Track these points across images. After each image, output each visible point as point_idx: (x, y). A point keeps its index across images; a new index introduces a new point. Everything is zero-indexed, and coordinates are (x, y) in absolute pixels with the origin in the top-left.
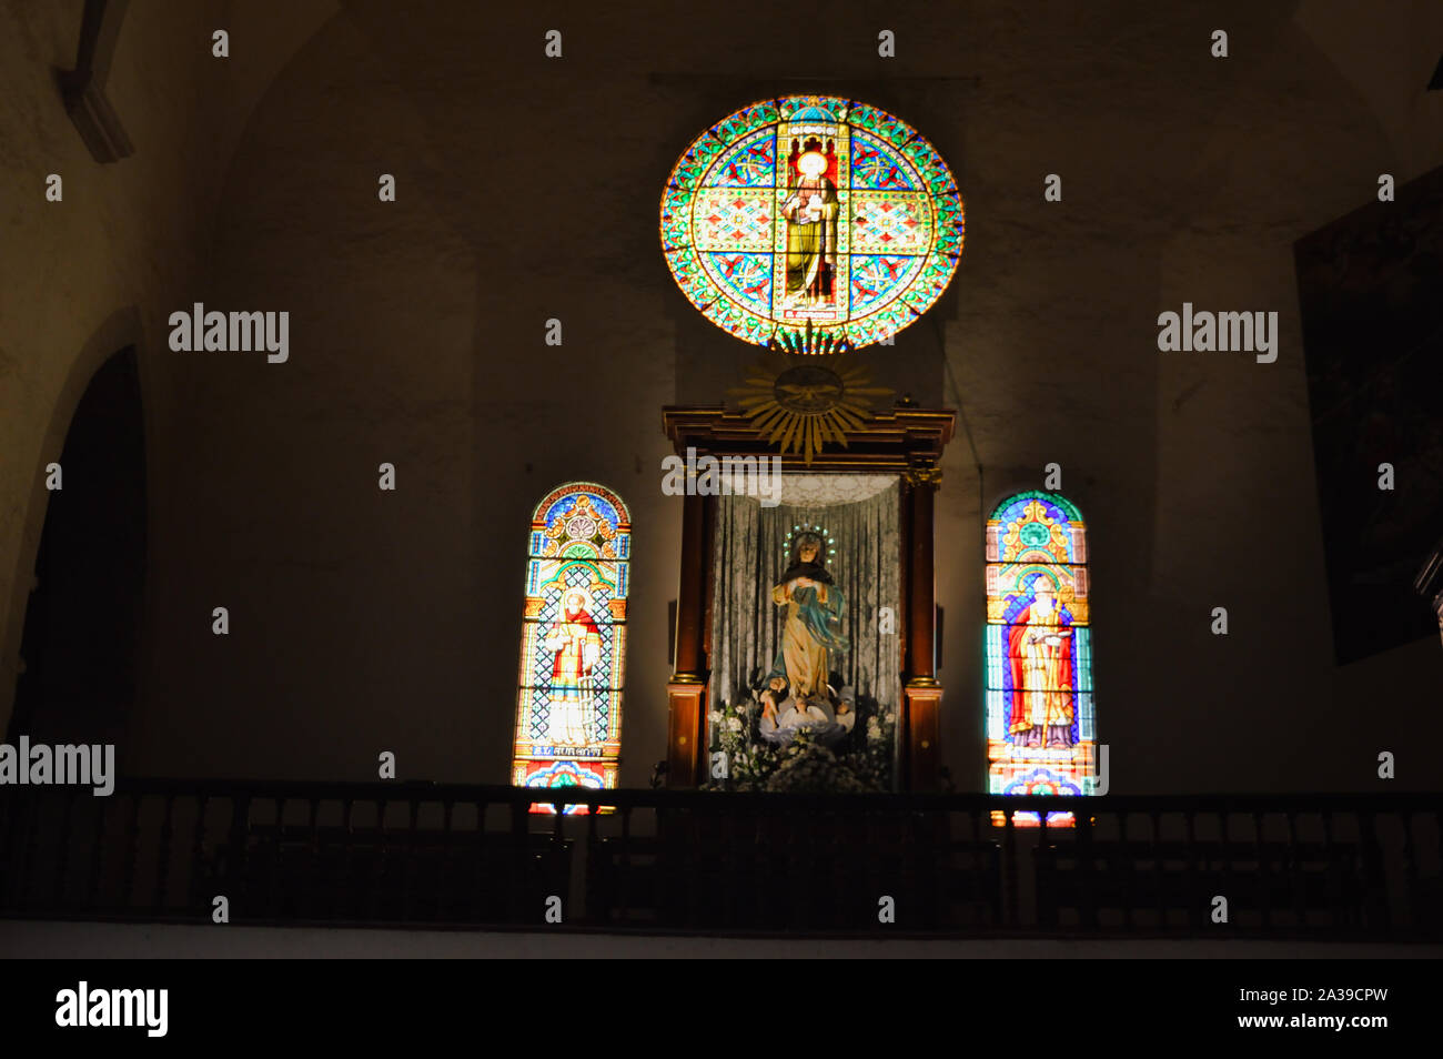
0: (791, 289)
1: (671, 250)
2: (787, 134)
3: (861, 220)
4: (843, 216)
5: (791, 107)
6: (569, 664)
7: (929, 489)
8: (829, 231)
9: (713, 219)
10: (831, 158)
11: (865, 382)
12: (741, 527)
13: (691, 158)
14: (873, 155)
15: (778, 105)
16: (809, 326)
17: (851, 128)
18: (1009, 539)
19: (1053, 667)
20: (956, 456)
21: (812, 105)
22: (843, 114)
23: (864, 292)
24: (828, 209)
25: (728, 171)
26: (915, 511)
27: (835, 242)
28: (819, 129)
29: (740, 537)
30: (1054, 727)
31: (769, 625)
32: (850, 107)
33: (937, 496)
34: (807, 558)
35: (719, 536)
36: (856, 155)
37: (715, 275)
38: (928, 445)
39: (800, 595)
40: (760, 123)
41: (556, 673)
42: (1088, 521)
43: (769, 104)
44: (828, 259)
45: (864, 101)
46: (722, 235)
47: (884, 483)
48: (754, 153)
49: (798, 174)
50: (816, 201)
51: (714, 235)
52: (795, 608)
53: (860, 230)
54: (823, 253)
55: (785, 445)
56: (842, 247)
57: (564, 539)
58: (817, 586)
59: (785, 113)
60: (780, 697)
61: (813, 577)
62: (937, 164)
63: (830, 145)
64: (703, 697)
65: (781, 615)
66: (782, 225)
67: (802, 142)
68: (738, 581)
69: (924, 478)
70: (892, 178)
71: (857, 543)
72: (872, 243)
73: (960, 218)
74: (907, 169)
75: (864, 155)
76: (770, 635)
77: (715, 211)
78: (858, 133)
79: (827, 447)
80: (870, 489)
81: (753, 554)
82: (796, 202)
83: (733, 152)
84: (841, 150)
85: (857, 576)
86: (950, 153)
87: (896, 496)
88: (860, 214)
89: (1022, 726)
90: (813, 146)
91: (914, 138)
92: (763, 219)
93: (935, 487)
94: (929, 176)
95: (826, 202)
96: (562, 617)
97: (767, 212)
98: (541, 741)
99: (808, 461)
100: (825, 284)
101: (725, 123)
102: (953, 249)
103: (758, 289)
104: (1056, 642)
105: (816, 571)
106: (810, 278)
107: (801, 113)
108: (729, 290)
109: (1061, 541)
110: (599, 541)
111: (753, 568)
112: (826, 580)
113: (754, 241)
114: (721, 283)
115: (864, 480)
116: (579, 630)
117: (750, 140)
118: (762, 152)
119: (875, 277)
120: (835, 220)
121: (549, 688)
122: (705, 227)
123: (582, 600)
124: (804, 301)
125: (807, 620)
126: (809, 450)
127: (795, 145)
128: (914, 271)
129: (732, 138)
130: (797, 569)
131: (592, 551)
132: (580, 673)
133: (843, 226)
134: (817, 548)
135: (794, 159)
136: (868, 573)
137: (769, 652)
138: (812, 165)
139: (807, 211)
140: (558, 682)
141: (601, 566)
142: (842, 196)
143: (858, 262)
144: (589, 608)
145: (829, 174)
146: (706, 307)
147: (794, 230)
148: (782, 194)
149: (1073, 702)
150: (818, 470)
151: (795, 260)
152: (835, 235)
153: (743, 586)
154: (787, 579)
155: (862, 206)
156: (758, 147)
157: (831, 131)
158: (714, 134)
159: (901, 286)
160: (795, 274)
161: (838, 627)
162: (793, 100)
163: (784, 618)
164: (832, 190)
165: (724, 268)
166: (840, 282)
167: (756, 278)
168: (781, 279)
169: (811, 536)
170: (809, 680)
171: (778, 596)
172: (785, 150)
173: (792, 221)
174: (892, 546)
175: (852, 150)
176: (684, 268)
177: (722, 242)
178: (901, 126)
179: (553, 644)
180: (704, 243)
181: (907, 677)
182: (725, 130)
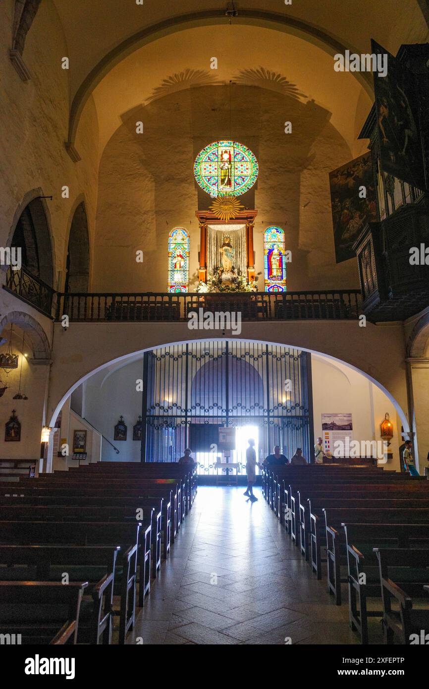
0: (222, 184)
1: (196, 176)
2: (220, 149)
3: (237, 169)
4: (233, 168)
5: (221, 143)
6: (178, 266)
7: (252, 227)
8: (230, 171)
9: (205, 169)
10: (230, 155)
11: (238, 204)
12: (213, 236)
13: (200, 155)
14: (239, 154)
15: (218, 143)
16: (226, 192)
17: (234, 148)
18: (269, 237)
19: (278, 263)
20: (258, 220)
21: (226, 143)
22: (232, 144)
23: (237, 184)
24: (229, 166)
25: (208, 158)
26: (249, 232)
27: (231, 174)
28: (227, 148)
29: (212, 238)
30: (278, 276)
31: (219, 257)
32: (234, 143)
33: (254, 229)
34: (227, 242)
35: (208, 238)
36: (235, 154)
37: (205, 181)
38: (251, 218)
39: (226, 250)
40: (215, 147)
41: (175, 267)
42: (285, 233)
43: (216, 143)
44: (230, 177)
45: (237, 142)
46: (207, 173)
47: (243, 226)
48: (213, 154)
49: (223, 158)
50: (227, 164)
51: (205, 173)
52: (224, 253)
53: (236, 171)
54: (228, 176)
55: (221, 219)
56: (233, 175)
57: (175, 239)
58: (229, 248)
59: (220, 145)
60: (222, 271)
61: (228, 246)
62: (253, 155)
63: (230, 152)
64: (206, 272)
65: (221, 254)
66: (220, 170)
67: (223, 151)
68: (212, 248)
69: (251, 225)
70: (243, 159)
71: (238, 239)
72: (239, 173)
73: (258, 167)
74: (246, 157)
75: (237, 154)
76: (219, 258)
77: (205, 167)
78: (235, 149)
79: (231, 219)
80: (240, 227)
81: (215, 242)
82: (223, 165)
83: (209, 154)
84: (232, 153)
85: (238, 245)
86: (256, 153)
87: (245, 229)
88: (236, 167)
89: (272, 276)
90: (226, 152)
91: (248, 150)
92: (216, 169)
93: (253, 227)
94: (251, 158)
95: (229, 164)
96: (176, 256)
97: (216, 167)
98: (173, 282)
99: (227, 222)
100: (229, 183)
101: (207, 147)
102: (256, 175)
103: (215, 184)
104: (278, 258)
105: (229, 245)
106: (226, 181)
107: (223, 145)
108: (209, 185)
109: (279, 237)
110: (183, 239)
111: (215, 245)
112: (231, 247)
113: (214, 173)
114: (207, 183)
115: (238, 225)
116: (180, 258)
117: (212, 151)
118: (215, 154)
119: (240, 181)
120: (231, 168)
121: (174, 271)
122: (203, 171)
123: (180, 252)
124: (225, 187)
125: (227, 255)
126: (227, 219)
127: (222, 152)
128: (248, 179)
129: (208, 151)
130: (224, 245)
131: (182, 242)
132: (180, 268)
133: (233, 170)
134: (229, 240)
135: (222, 155)
136: (239, 245)
137: (219, 262)
138: (226, 157)
139: (225, 167)
140: (176, 269)
141: (184, 245)
142: (232, 163)
143: (236, 178)
144: (181, 254)
145: (230, 158)
146: (204, 188)
147: (222, 171)
148: (219, 163)
149: (282, 271)
150: (228, 223)
151: (223, 177)
152: (231, 172)
153: (213, 249)
154: (223, 247)
155: (237, 165)
156: (214, 153)
157: (230, 148)
158: (204, 150)
159: (245, 183)
160: (223, 181)
161: (233, 257)
162: (221, 142)
163: (222, 255)
164: (230, 161)
165: (207, 180)
166: (233, 182)
167: (215, 181)
168: (220, 182)
169: (227, 238)
170: (228, 268)
171: (220, 250)
172: (220, 153)
173: (222, 169)
174: (244, 239)
175: (234, 153)
176: (199, 180)
177: (207, 174)
178: (245, 147)
179: (174, 261)
180: (203, 174)
181: (248, 267)
182: (207, 149)
